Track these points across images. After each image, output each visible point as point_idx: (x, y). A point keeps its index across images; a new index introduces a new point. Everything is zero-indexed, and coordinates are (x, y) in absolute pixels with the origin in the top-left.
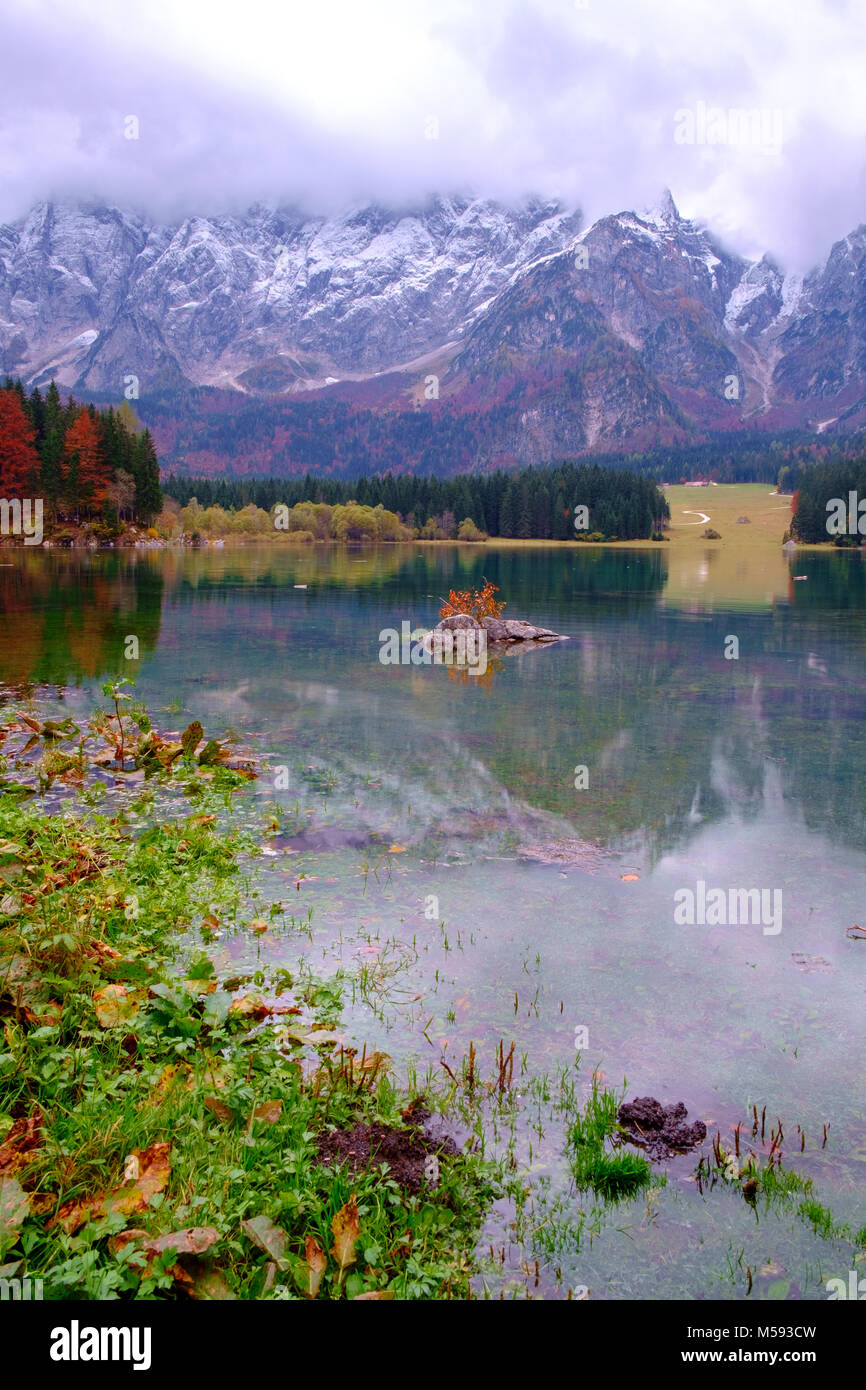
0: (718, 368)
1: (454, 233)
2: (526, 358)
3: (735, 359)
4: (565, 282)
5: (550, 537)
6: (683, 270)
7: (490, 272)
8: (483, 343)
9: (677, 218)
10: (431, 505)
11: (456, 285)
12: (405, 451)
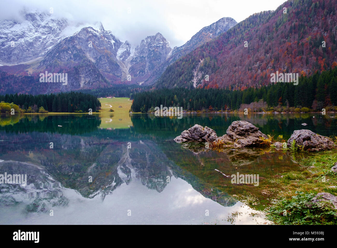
0: (115, 68)
1: (41, 26)
2: (63, 63)
3: (119, 66)
4: (74, 43)
5: (67, 112)
6: (106, 43)
7: (52, 38)
8: (50, 58)
9: (104, 30)
10: (30, 103)
11: (42, 41)
12: (25, 87)
